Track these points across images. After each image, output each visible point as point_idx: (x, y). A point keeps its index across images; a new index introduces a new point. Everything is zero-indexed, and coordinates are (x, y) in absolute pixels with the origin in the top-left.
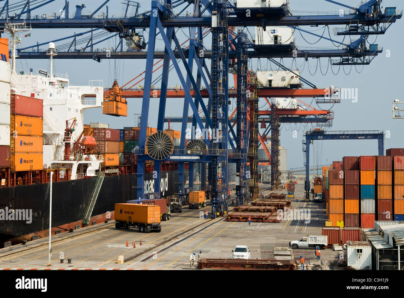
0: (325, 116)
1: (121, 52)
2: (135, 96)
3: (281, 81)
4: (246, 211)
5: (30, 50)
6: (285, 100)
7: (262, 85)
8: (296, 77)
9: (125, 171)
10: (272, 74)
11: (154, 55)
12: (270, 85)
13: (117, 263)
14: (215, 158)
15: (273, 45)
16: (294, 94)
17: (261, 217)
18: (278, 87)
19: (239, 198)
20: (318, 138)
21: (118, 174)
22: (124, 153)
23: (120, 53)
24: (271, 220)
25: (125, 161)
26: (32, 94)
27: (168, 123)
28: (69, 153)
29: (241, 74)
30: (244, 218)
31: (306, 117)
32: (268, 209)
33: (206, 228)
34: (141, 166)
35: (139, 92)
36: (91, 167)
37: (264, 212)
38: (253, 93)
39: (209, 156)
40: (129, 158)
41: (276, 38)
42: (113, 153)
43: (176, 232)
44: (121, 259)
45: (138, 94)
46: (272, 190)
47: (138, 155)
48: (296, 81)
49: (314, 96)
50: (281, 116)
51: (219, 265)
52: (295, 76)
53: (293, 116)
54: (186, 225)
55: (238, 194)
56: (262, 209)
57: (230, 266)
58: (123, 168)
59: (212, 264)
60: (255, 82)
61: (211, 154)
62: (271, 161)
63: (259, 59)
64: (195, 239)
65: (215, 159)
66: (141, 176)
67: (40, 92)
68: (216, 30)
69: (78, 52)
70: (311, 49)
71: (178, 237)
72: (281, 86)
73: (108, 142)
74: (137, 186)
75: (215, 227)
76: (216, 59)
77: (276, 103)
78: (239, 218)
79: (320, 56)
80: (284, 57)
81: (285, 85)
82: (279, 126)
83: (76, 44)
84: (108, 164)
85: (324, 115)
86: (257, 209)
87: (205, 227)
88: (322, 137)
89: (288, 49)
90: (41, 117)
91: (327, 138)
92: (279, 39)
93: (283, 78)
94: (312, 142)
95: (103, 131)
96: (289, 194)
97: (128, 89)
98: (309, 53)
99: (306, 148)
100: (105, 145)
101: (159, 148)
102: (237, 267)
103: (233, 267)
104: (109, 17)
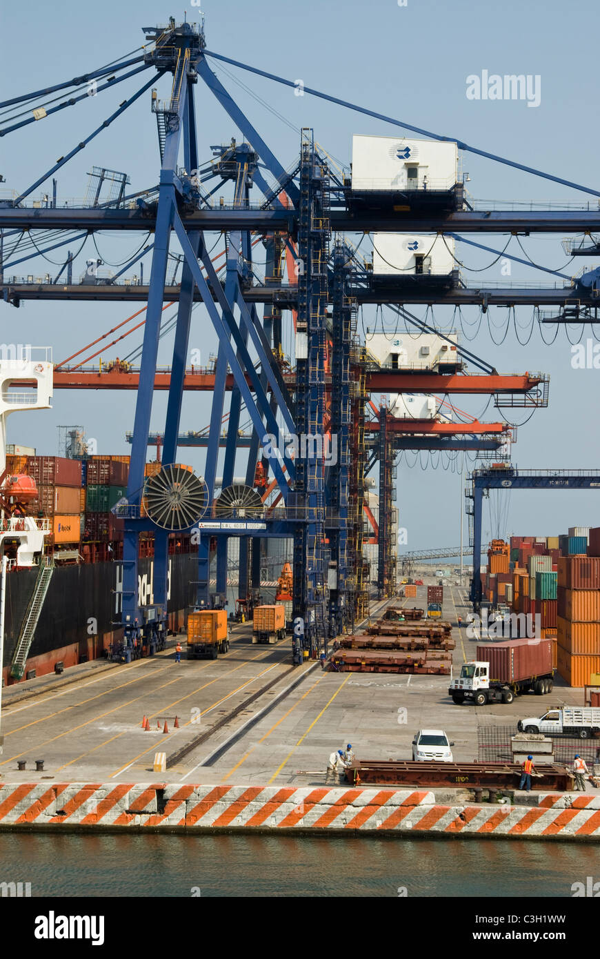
0: (498, 436)
1: (68, 284)
2: (89, 385)
3: (420, 358)
4: (368, 647)
6: (411, 401)
7: (376, 365)
8: (452, 349)
9: (91, 555)
10: (398, 341)
11: (165, 294)
12: (395, 365)
13: (152, 770)
14: (301, 528)
15: (413, 276)
16: (447, 387)
17: (409, 662)
18: (413, 370)
19: (335, 617)
20: (500, 484)
21: (78, 562)
22: (86, 514)
23: (65, 288)
24: (432, 668)
25: (88, 533)
27: (156, 447)
29: (343, 339)
30: (372, 664)
31: (453, 438)
32: (418, 644)
33: (294, 687)
34: (133, 544)
35: (99, 375)
36: (25, 545)
37: (409, 649)
38: (358, 383)
39: (289, 522)
40: (98, 525)
41: (419, 259)
42: (68, 514)
43: (234, 697)
44: (160, 761)
45: (97, 381)
46: (380, 600)
47: (125, 519)
48: (451, 357)
49: (492, 392)
50: (398, 435)
51: (396, 776)
52: (449, 345)
53: (427, 435)
54: (245, 681)
55: (333, 609)
56: (404, 644)
57: (419, 778)
58: (86, 548)
59: (380, 774)
60: (363, 357)
61: (294, 517)
62: (379, 536)
63: (379, 307)
64: (288, 713)
65: (302, 530)
66: (130, 566)
68: (306, 239)
70: (495, 287)
71: (249, 707)
72: (419, 368)
73: (60, 488)
75: (315, 685)
76: (305, 304)
77: (390, 406)
78: (360, 664)
79: (515, 302)
80: (435, 303)
81: (428, 365)
82: (394, 457)
84: (60, 538)
85: (496, 433)
86: (393, 644)
87: (292, 684)
88: (510, 483)
89: (445, 285)
91: (520, 484)
92: (426, 262)
93: (423, 350)
94: (486, 493)
95: (51, 464)
96: (431, 609)
97: (73, 370)
98: (490, 294)
99: (474, 507)
100: (53, 494)
101: (174, 502)
102: (438, 781)
103: (427, 781)
104: (59, 204)
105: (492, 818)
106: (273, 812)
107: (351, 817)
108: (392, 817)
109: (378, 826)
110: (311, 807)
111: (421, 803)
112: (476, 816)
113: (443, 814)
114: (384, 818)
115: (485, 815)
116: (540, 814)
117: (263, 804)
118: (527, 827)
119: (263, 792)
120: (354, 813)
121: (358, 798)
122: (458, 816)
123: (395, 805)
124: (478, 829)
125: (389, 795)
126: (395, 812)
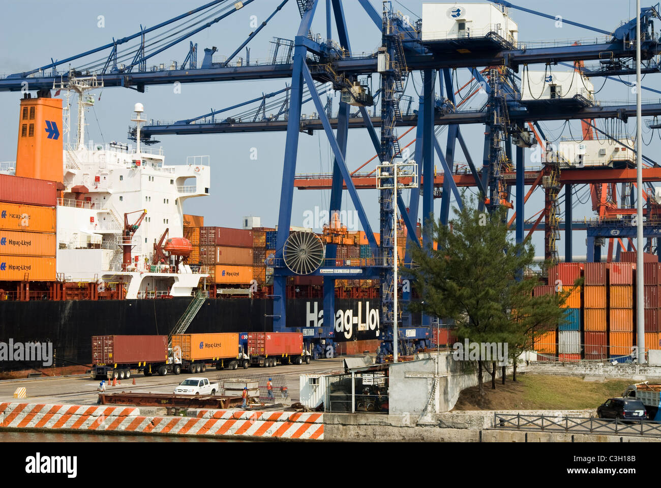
3: (599, 157)
5: (202, 121)
7: (566, 163)
8: (623, 149)
12: (581, 163)
15: (548, 100)
18: (593, 166)
21: (250, 297)
26: (96, 177)
28: (128, 261)
34: (280, 284)
36: (178, 282)
38: (549, 177)
41: (553, 88)
42: (236, 265)
44: (18, 392)
47: (274, 268)
48: (622, 156)
52: (620, 146)
61: (377, 265)
66: (278, 299)
67: (107, 174)
68: (385, 77)
69: (267, 121)
72: (598, 164)
73: (221, 247)
74: (273, 314)
76: (384, 120)
80: (573, 118)
81: (604, 162)
83: (266, 110)
84: (222, 280)
90: (53, 206)
92: (557, 89)
93: (602, 151)
95: (213, 231)
100: (215, 251)
101: (302, 256)
102: (151, 403)
103: (145, 402)
104: (252, 63)
105: (169, 424)
106: (50, 419)
107: (91, 423)
108: (114, 422)
109: (106, 428)
110: (70, 417)
111: (130, 415)
112: (160, 422)
113: (141, 422)
114: (110, 424)
115: (165, 422)
116: (196, 421)
117: (44, 415)
118: (188, 430)
119: (44, 407)
120: (93, 420)
121: (95, 411)
122: (150, 422)
123: (116, 416)
124: (161, 430)
125: (112, 410)
126: (116, 420)
